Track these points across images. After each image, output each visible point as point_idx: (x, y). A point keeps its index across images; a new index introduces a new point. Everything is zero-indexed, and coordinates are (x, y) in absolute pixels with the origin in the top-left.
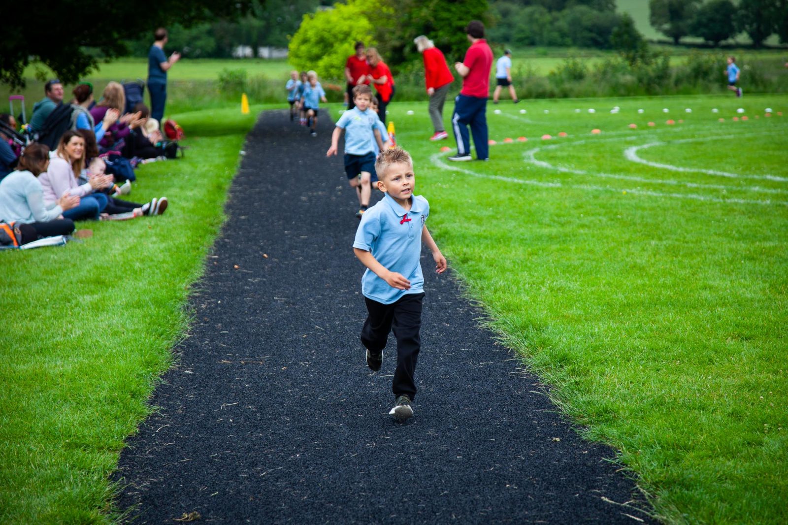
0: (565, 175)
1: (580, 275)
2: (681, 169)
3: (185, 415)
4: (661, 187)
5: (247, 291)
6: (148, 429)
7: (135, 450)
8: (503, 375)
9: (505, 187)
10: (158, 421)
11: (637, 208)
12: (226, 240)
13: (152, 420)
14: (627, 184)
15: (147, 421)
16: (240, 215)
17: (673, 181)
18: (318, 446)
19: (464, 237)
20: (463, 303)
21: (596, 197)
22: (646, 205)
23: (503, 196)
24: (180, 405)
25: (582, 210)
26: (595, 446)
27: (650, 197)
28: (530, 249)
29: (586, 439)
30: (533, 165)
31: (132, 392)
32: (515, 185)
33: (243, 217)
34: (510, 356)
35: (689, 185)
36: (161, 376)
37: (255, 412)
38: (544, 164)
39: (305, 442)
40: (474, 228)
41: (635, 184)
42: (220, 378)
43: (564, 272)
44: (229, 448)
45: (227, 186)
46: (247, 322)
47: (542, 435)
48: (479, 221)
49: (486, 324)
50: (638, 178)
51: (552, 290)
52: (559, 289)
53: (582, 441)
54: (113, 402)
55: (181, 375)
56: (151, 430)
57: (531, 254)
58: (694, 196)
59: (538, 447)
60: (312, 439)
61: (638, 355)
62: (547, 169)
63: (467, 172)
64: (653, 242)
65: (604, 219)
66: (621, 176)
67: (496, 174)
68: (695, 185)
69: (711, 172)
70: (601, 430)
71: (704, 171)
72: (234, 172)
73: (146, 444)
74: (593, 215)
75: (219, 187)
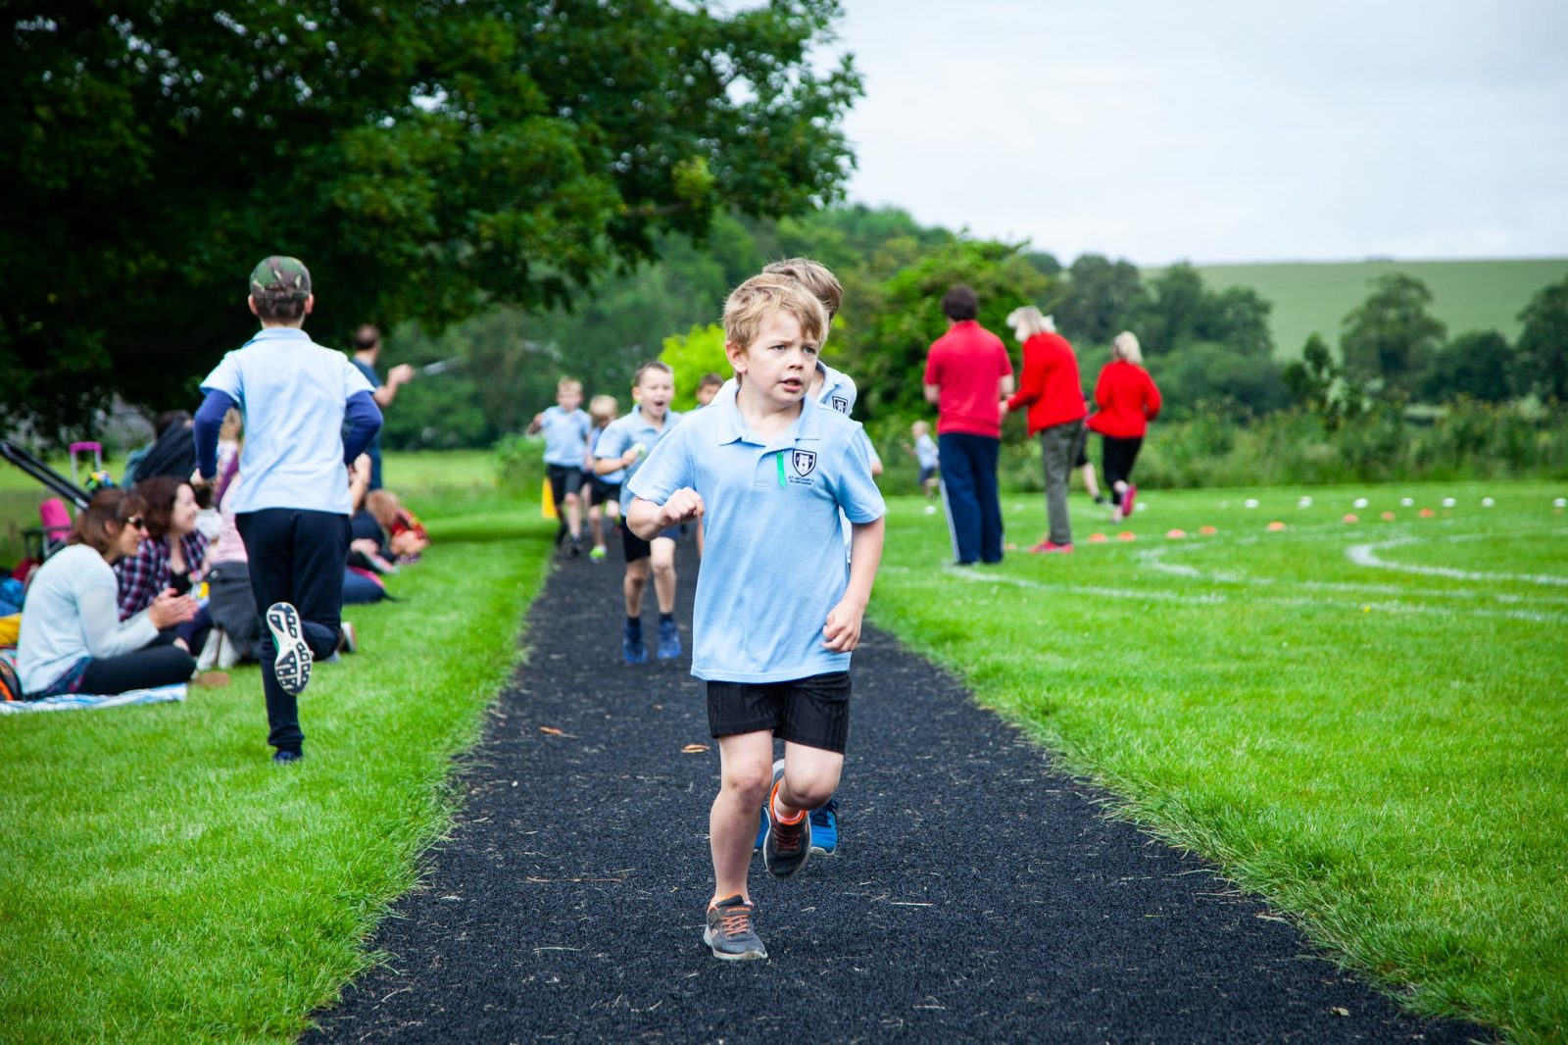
0: (1230, 587)
1: (1310, 731)
2: (1476, 576)
3: (447, 972)
4: (1445, 601)
5: (572, 767)
6: (362, 997)
7: (332, 1034)
8: (1181, 899)
9: (1109, 603)
10: (385, 983)
11: (1401, 632)
12: (524, 691)
13: (371, 979)
14: (1368, 597)
15: (360, 980)
16: (549, 652)
17: (1463, 592)
18: (768, 1024)
19: (1038, 678)
20: (1060, 781)
21: (1309, 617)
22: (1421, 628)
23: (1105, 616)
24: (434, 955)
25: (1282, 637)
26: (1438, 1024)
27: (1423, 616)
28: (1187, 694)
29: (1412, 1011)
30: (1159, 571)
31: (324, 927)
32: (1130, 600)
33: (554, 657)
34: (1188, 866)
35: (1502, 598)
36: (390, 905)
37: (611, 965)
38: (1184, 570)
39: (736, 1017)
40: (1056, 663)
41: (1387, 597)
42: (526, 908)
43: (1272, 727)
44: (555, 1030)
45: (520, 613)
46: (580, 816)
47: (1303, 1004)
48: (1067, 652)
49: (1117, 814)
50: (1390, 589)
51: (1254, 754)
52: (1270, 754)
53: (1403, 1016)
54: (279, 942)
55: (436, 903)
56: (369, 999)
57: (1189, 704)
58: (1521, 614)
59: (1298, 1026)
60: (752, 1012)
61: (1493, 856)
62: (1189, 577)
63: (1022, 583)
64: (1456, 684)
65: (1335, 651)
66: (1352, 586)
67: (1083, 584)
68: (1513, 599)
69: (1542, 579)
70: (1450, 989)
71: (1527, 577)
72: (536, 592)
73: (358, 1024)
74: (1309, 644)
75: (505, 611)
